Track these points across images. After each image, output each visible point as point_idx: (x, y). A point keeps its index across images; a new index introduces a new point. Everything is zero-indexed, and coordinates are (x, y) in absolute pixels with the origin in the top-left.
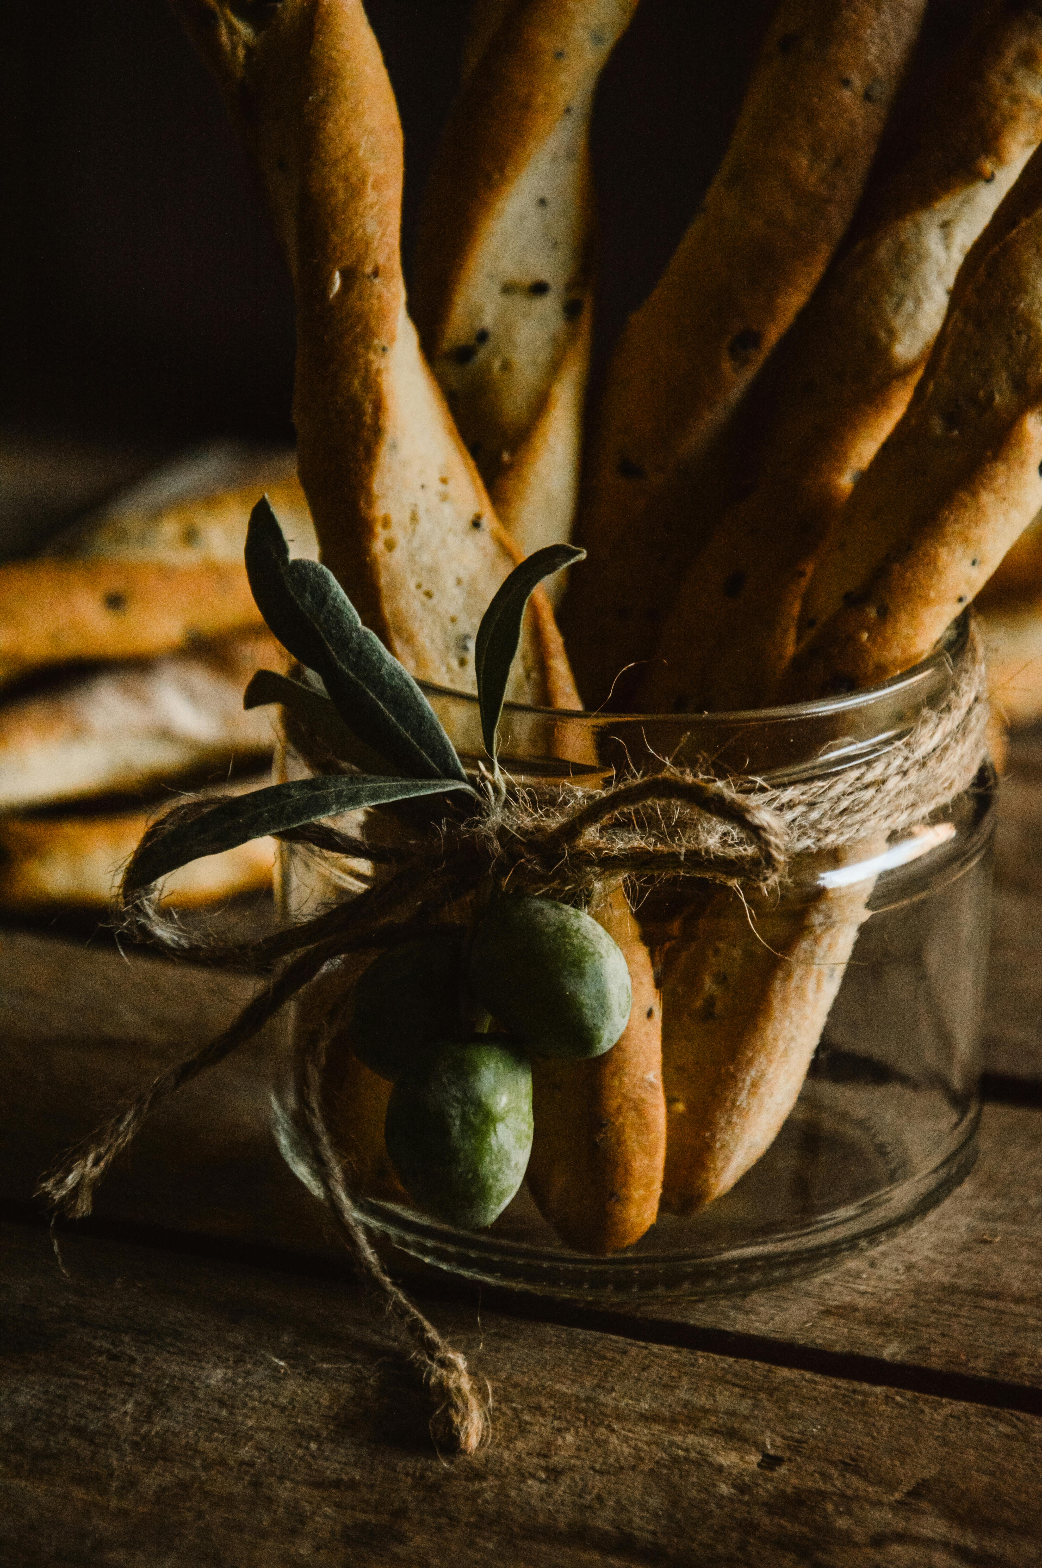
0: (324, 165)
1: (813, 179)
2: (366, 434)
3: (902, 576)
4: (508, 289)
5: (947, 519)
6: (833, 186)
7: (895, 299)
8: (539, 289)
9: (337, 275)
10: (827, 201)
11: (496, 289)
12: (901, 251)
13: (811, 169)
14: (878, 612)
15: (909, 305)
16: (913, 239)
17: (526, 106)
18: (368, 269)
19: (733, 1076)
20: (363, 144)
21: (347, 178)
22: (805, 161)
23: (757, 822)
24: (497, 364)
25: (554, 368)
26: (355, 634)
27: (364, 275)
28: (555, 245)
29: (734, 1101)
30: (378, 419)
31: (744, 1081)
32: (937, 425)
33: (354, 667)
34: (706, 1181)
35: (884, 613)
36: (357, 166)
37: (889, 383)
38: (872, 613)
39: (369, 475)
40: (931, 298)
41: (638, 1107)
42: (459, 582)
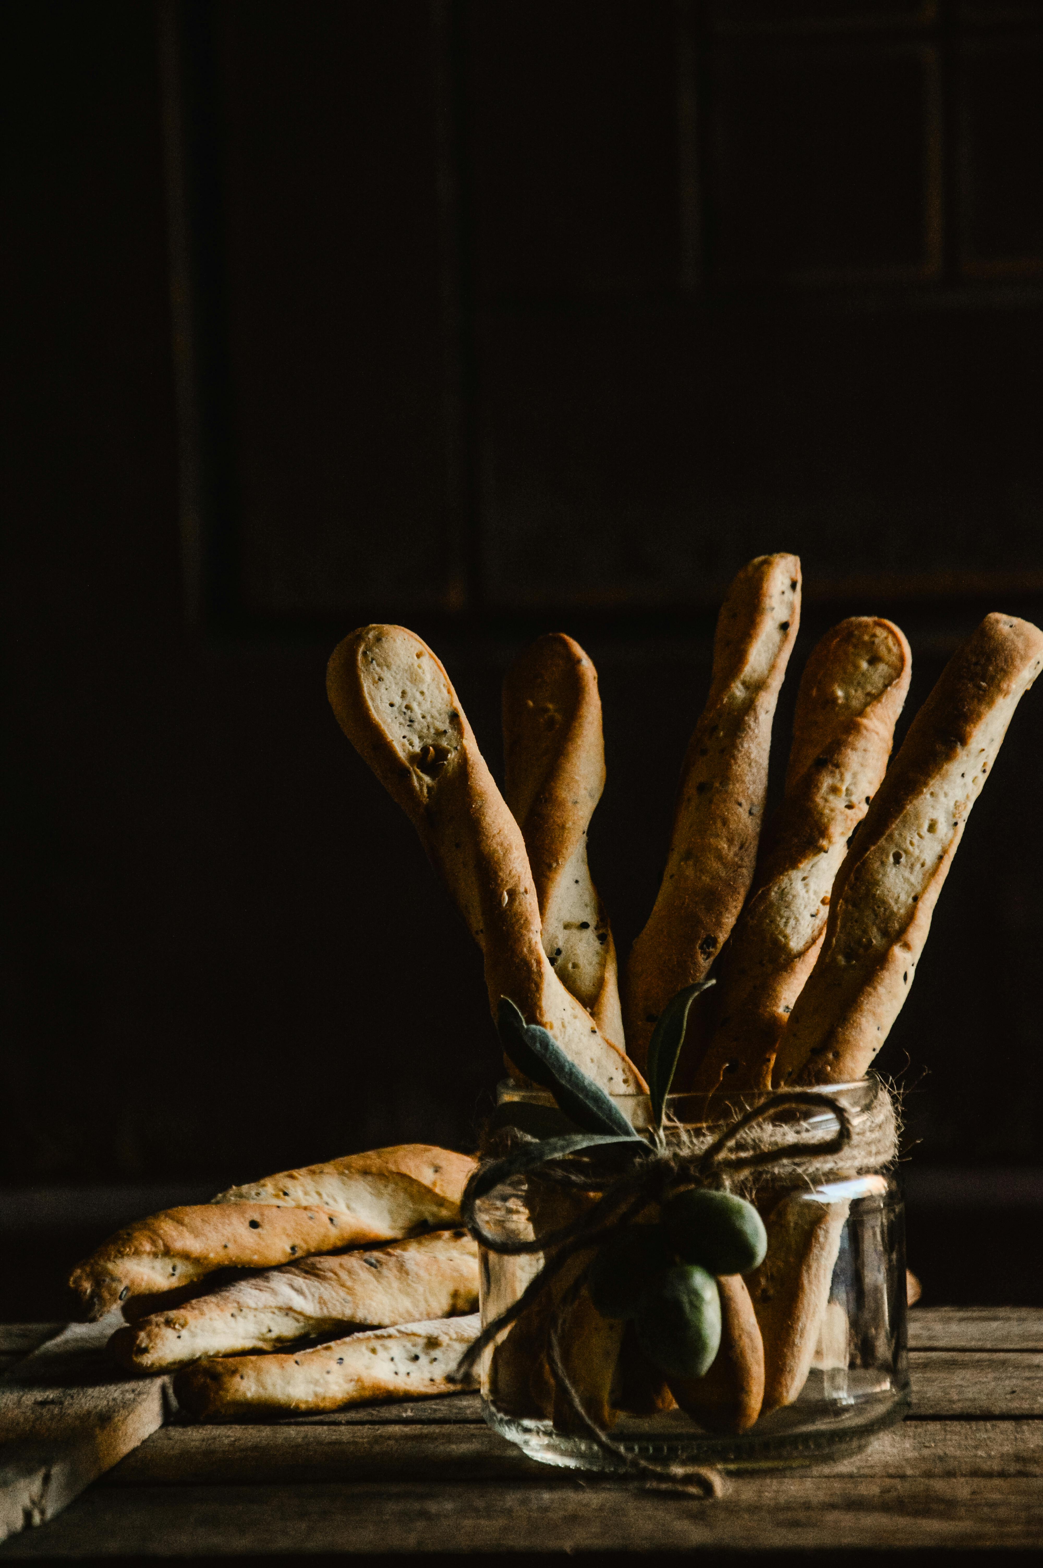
0: (487, 837)
1: (731, 854)
2: (535, 977)
3: (844, 1034)
4: (567, 926)
5: (863, 1002)
6: (742, 859)
7: (784, 920)
8: (584, 926)
9: (505, 893)
10: (740, 867)
11: (561, 926)
12: (783, 894)
13: (729, 849)
14: (833, 1055)
15: (792, 922)
16: (789, 887)
17: (563, 827)
18: (522, 890)
19: (792, 1327)
20: (506, 827)
21: (502, 845)
22: (726, 846)
23: (841, 1106)
24: (570, 965)
25: (603, 965)
26: (567, 1064)
27: (520, 893)
28: (586, 905)
29: (794, 1342)
30: (540, 968)
31: (797, 1329)
32: (841, 960)
33: (569, 1081)
34: (781, 1394)
35: (837, 1056)
36: (506, 837)
37: (793, 961)
38: (831, 1056)
39: (540, 999)
40: (803, 918)
41: (749, 1335)
42: (592, 1061)
